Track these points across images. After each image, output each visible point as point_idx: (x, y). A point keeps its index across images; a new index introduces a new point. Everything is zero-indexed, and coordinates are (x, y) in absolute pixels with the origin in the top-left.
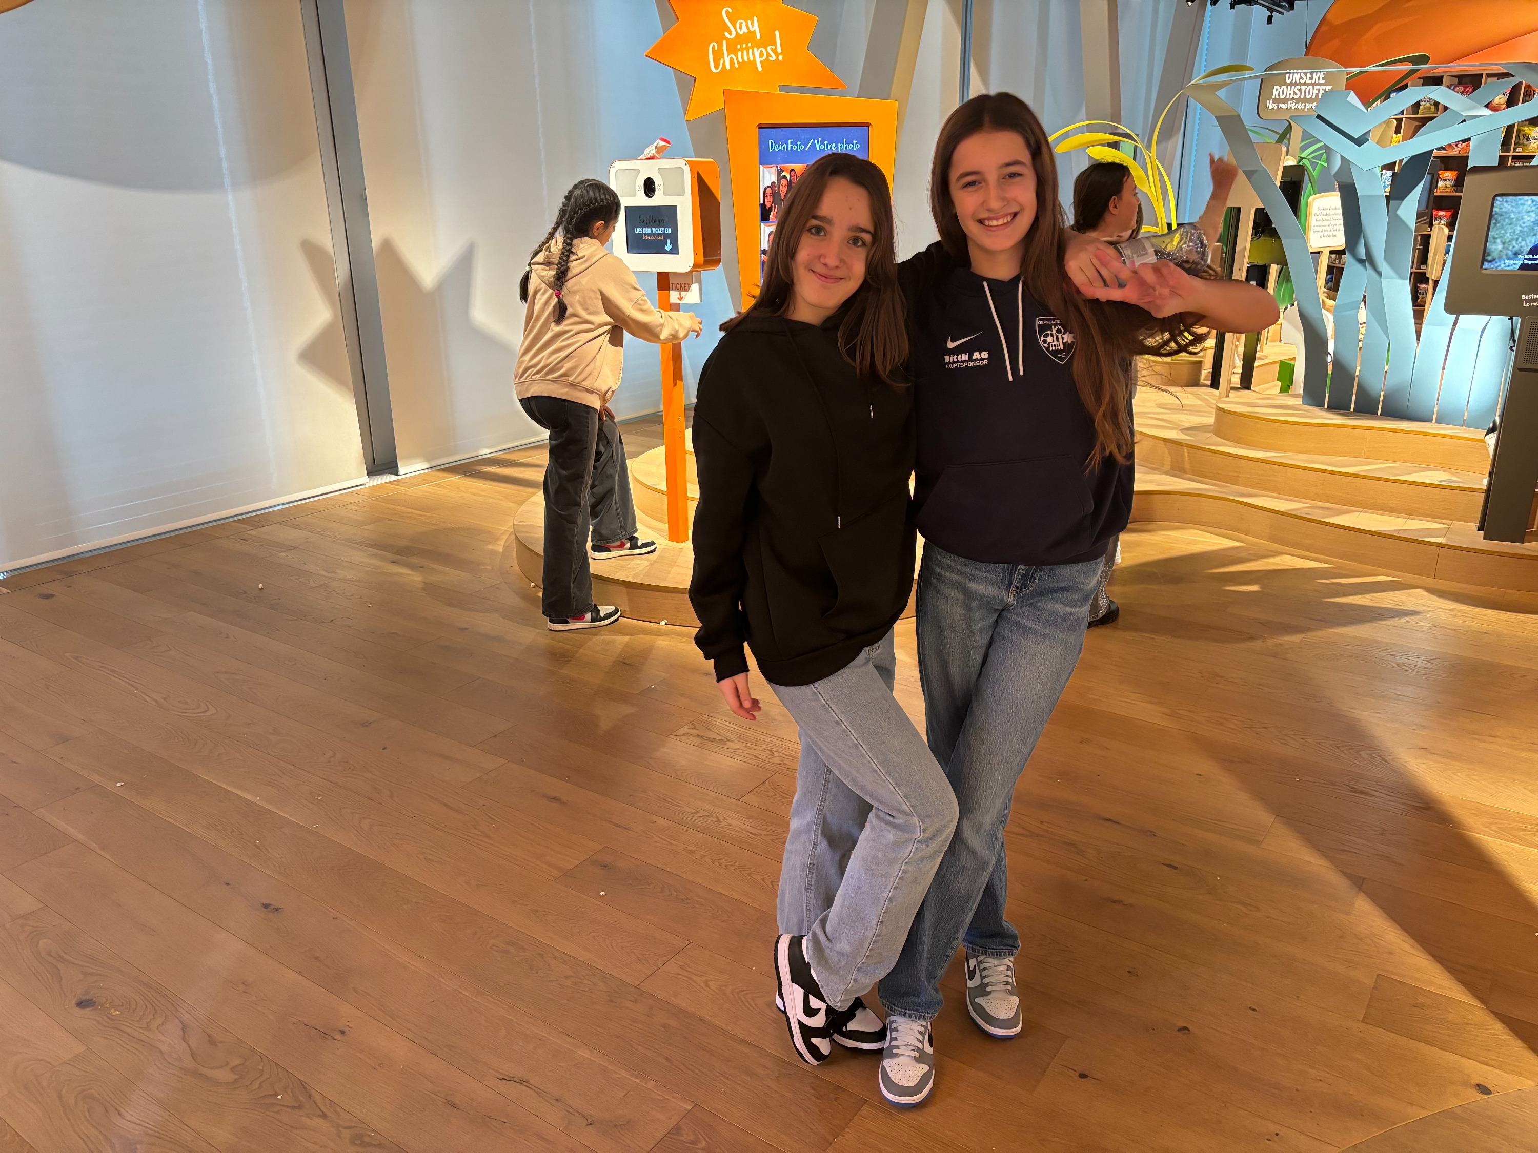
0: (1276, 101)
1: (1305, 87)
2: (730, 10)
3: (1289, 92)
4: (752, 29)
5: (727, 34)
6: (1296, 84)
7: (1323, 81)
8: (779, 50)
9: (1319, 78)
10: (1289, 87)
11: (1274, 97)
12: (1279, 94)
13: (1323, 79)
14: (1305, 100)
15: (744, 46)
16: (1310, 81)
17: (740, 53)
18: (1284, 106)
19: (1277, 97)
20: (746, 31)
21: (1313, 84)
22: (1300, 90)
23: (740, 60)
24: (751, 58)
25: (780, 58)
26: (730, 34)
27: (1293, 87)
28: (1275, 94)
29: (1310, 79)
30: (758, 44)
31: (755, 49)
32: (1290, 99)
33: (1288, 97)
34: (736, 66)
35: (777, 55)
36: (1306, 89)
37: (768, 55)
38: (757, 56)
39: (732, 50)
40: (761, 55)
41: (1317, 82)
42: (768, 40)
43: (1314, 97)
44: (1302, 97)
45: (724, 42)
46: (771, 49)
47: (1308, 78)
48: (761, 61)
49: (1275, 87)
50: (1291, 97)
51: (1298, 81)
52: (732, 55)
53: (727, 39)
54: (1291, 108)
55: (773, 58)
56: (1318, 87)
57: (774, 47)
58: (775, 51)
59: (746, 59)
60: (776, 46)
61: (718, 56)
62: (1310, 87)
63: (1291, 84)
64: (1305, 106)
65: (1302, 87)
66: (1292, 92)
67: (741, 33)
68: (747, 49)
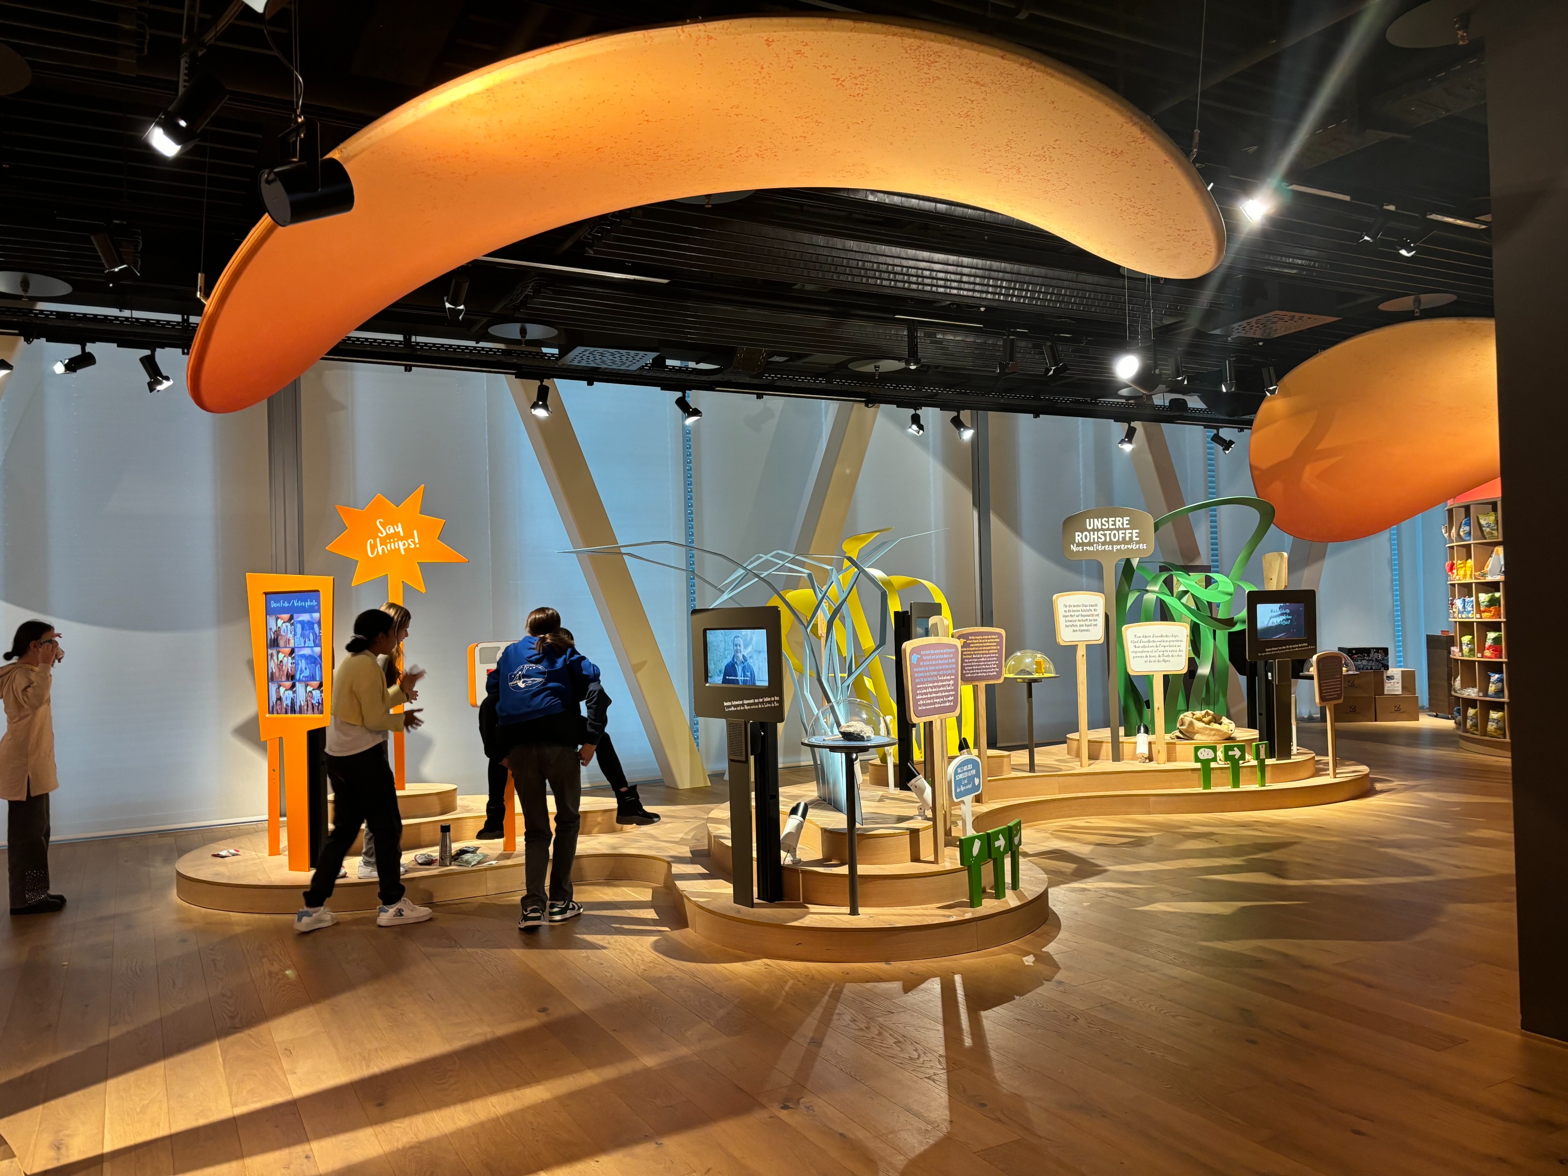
0: (1078, 545)
1: (1110, 532)
2: (382, 521)
3: (1094, 537)
4: (397, 530)
5: (380, 535)
6: (1098, 530)
7: (1128, 526)
8: (417, 541)
9: (1123, 524)
10: (1092, 533)
11: (1077, 541)
12: (1082, 538)
13: (1127, 524)
14: (1111, 543)
15: (392, 540)
16: (1114, 527)
17: (389, 545)
18: (1090, 549)
19: (1081, 541)
20: (393, 532)
21: (1118, 530)
22: (1105, 535)
23: (389, 549)
24: (397, 547)
25: (418, 546)
26: (382, 533)
27: (1096, 533)
28: (1078, 539)
29: (1112, 525)
30: (401, 539)
31: (400, 542)
32: (1094, 543)
33: (1092, 541)
34: (386, 552)
35: (415, 544)
36: (1110, 534)
37: (409, 544)
38: (401, 546)
39: (383, 542)
40: (404, 545)
41: (1121, 527)
42: (408, 535)
43: (1121, 539)
44: (1108, 540)
45: (378, 539)
46: (411, 541)
47: (1110, 525)
48: (404, 549)
49: (1077, 534)
50: (1096, 540)
51: (1100, 527)
52: (384, 546)
53: (379, 537)
54: (1097, 550)
55: (413, 546)
56: (1124, 531)
57: (413, 540)
58: (413, 542)
59: (393, 548)
60: (414, 539)
61: (374, 547)
62: (1115, 532)
63: (1093, 530)
64: (1113, 547)
65: (1106, 532)
66: (1096, 536)
67: (389, 533)
68: (394, 542)
